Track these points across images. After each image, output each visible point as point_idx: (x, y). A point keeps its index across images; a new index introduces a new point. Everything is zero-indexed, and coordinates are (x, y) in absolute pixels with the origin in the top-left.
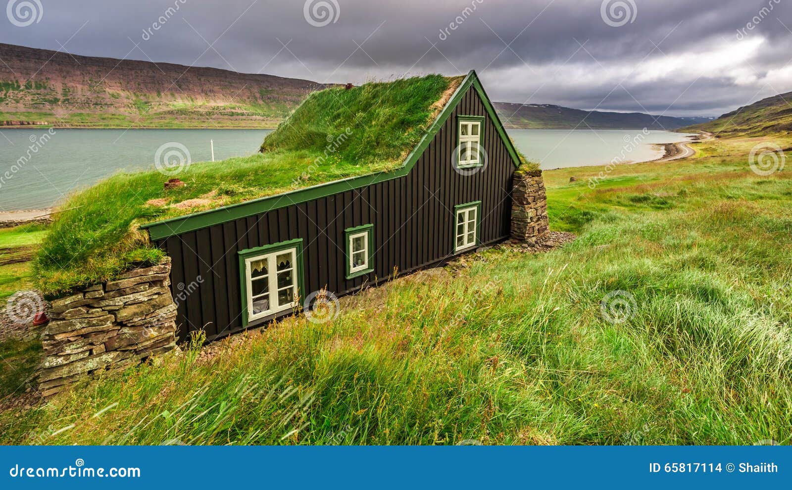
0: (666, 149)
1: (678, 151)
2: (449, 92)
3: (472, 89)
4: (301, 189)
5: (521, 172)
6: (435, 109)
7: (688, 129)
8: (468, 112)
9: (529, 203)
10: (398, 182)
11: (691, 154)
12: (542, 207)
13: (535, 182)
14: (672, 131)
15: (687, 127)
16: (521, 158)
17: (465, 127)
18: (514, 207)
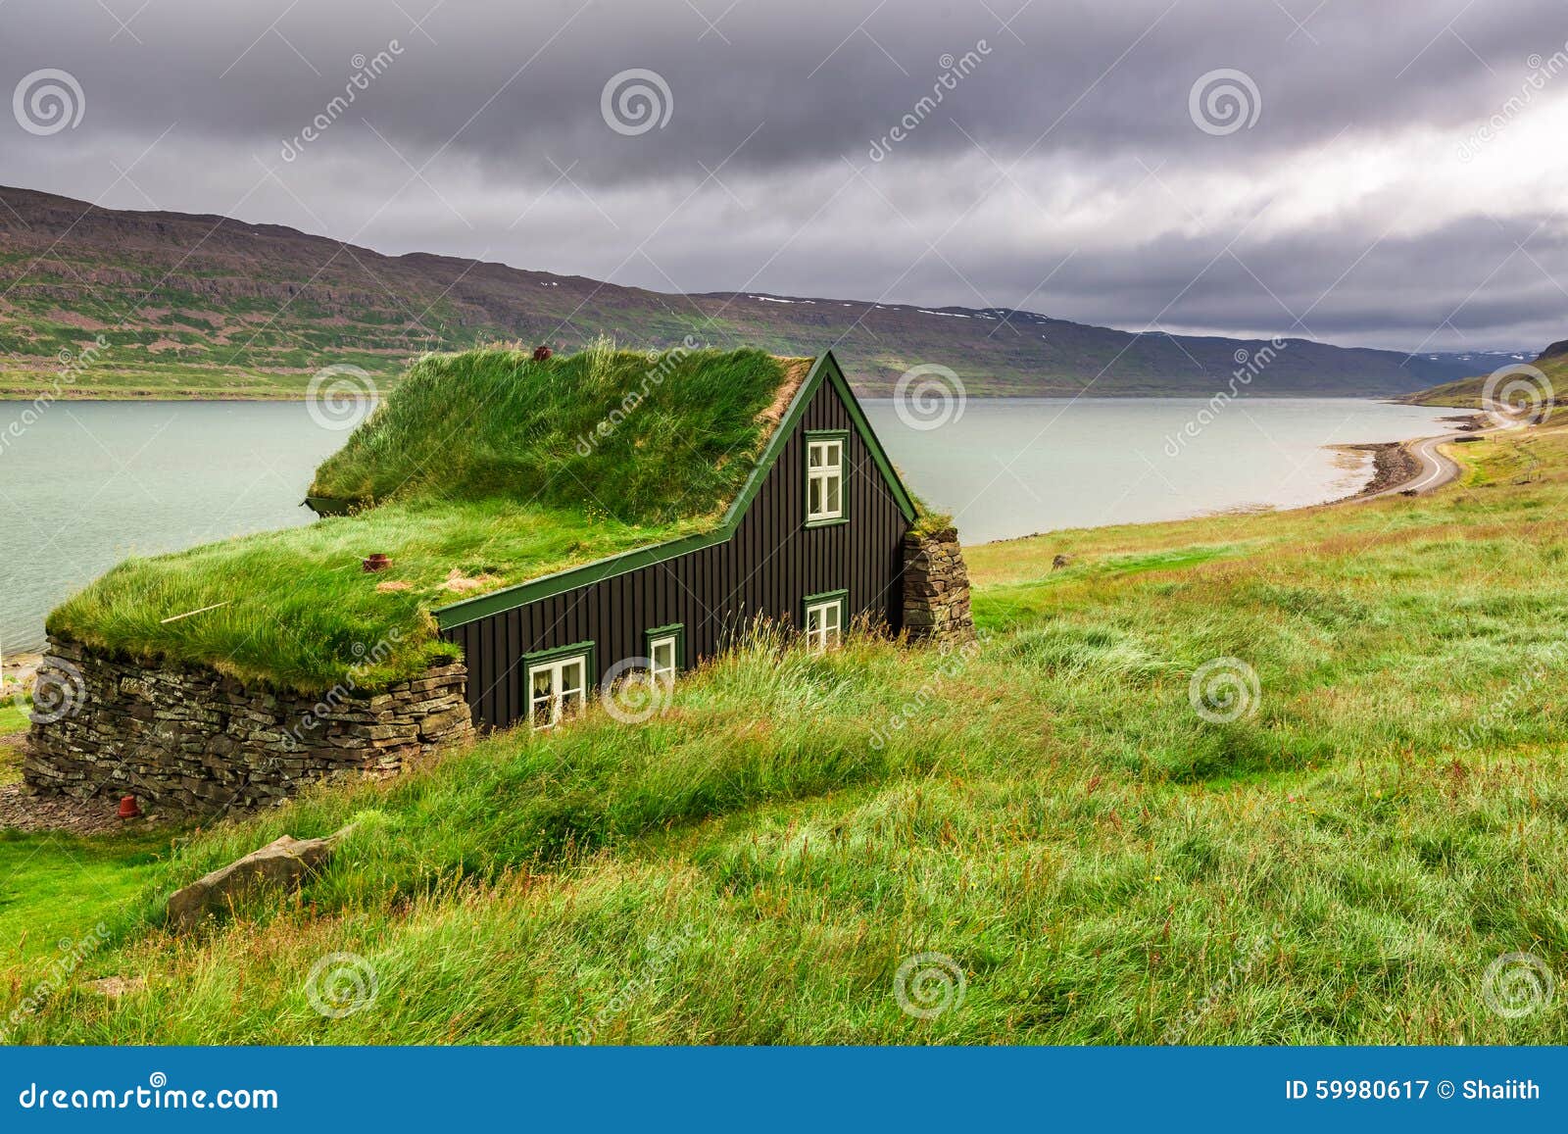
0: (1376, 464)
1: (1412, 467)
2: (788, 389)
3: (827, 382)
4: (591, 564)
5: (917, 533)
6: (767, 422)
7: (1450, 392)
8: (821, 424)
9: (935, 594)
10: (716, 551)
11: (1447, 477)
12: (961, 602)
13: (944, 553)
14: (1404, 401)
15: (1448, 385)
16: (915, 505)
17: (817, 451)
18: (907, 604)
